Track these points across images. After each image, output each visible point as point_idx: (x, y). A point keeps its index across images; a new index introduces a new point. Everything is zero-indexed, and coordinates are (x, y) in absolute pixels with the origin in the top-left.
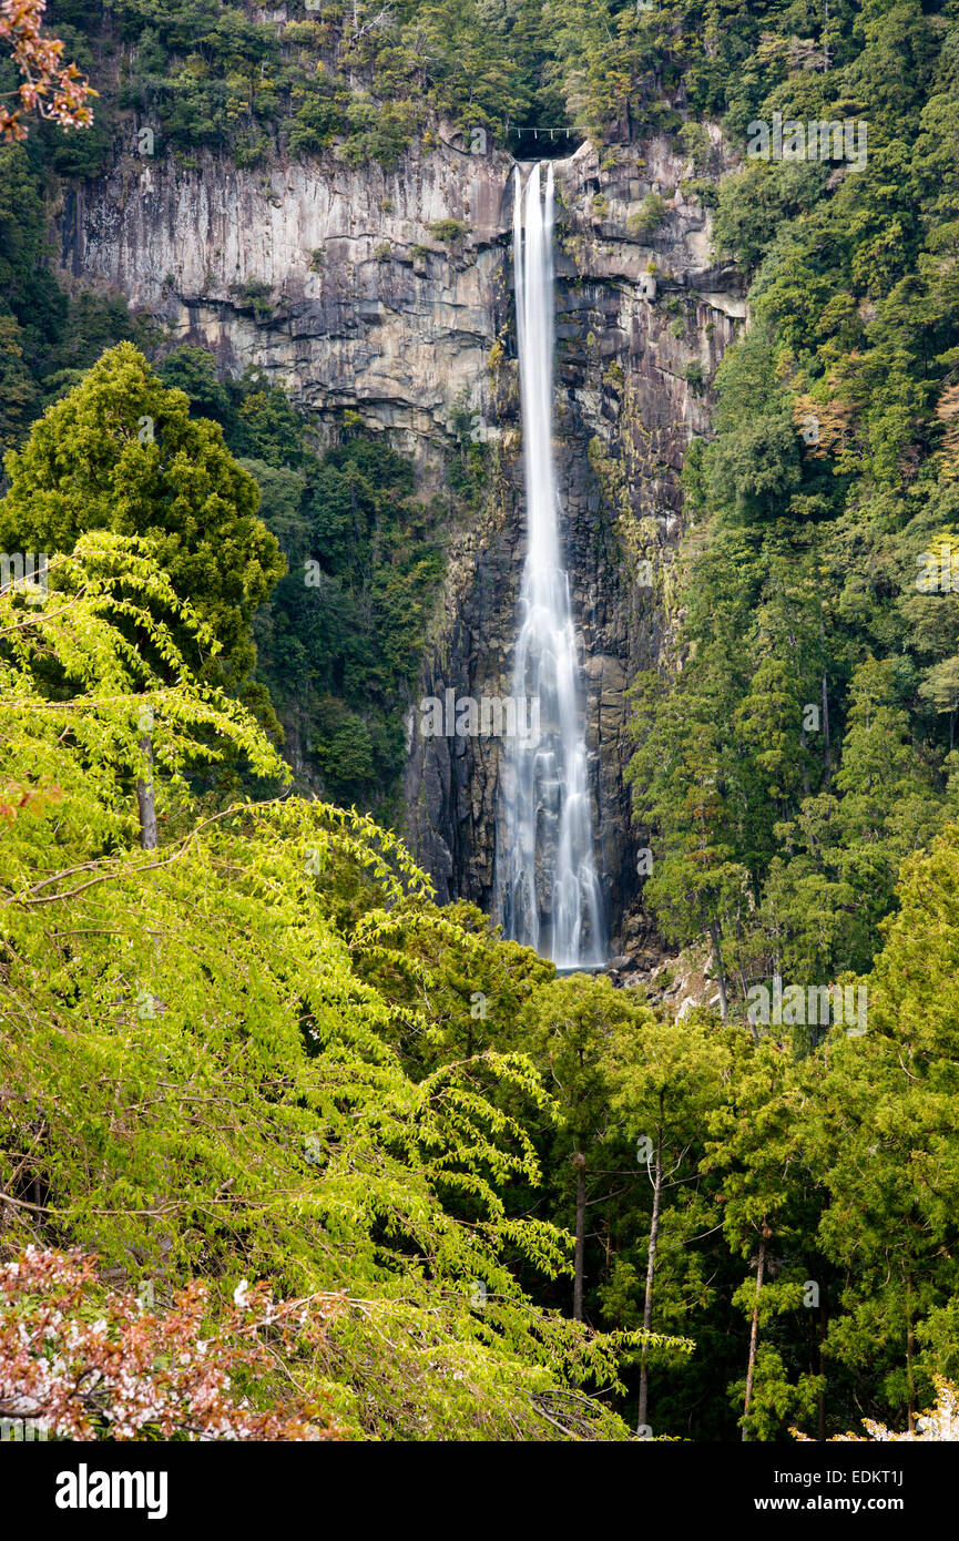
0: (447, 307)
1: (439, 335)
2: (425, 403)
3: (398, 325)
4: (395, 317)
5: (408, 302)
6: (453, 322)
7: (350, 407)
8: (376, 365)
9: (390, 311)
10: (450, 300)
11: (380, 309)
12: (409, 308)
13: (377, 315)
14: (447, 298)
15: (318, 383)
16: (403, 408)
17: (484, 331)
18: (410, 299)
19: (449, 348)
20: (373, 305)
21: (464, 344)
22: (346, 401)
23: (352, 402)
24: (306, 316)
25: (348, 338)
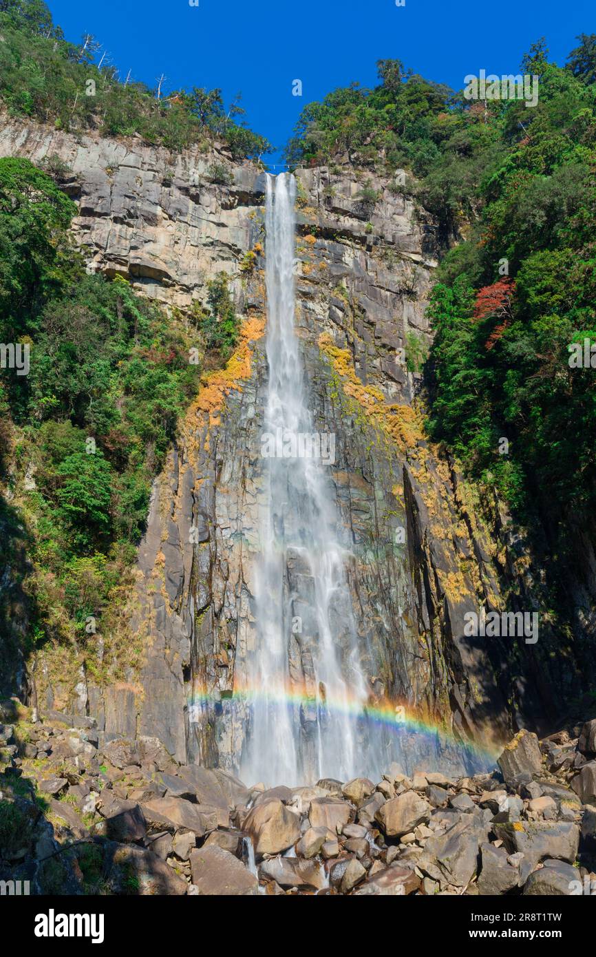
0: (212, 224)
1: (204, 241)
2: (187, 281)
3: (170, 228)
4: (170, 222)
5: (181, 214)
6: (216, 234)
7: (121, 272)
8: (149, 247)
9: (166, 216)
10: (216, 221)
11: (159, 210)
12: (181, 218)
13: (155, 215)
14: (212, 218)
15: (97, 245)
16: (167, 286)
17: (240, 245)
18: (184, 210)
19: (209, 253)
20: (154, 207)
21: (221, 254)
22: (118, 267)
23: (125, 269)
24: (97, 194)
25: (129, 225)
